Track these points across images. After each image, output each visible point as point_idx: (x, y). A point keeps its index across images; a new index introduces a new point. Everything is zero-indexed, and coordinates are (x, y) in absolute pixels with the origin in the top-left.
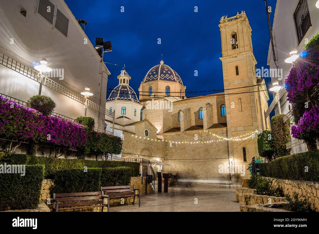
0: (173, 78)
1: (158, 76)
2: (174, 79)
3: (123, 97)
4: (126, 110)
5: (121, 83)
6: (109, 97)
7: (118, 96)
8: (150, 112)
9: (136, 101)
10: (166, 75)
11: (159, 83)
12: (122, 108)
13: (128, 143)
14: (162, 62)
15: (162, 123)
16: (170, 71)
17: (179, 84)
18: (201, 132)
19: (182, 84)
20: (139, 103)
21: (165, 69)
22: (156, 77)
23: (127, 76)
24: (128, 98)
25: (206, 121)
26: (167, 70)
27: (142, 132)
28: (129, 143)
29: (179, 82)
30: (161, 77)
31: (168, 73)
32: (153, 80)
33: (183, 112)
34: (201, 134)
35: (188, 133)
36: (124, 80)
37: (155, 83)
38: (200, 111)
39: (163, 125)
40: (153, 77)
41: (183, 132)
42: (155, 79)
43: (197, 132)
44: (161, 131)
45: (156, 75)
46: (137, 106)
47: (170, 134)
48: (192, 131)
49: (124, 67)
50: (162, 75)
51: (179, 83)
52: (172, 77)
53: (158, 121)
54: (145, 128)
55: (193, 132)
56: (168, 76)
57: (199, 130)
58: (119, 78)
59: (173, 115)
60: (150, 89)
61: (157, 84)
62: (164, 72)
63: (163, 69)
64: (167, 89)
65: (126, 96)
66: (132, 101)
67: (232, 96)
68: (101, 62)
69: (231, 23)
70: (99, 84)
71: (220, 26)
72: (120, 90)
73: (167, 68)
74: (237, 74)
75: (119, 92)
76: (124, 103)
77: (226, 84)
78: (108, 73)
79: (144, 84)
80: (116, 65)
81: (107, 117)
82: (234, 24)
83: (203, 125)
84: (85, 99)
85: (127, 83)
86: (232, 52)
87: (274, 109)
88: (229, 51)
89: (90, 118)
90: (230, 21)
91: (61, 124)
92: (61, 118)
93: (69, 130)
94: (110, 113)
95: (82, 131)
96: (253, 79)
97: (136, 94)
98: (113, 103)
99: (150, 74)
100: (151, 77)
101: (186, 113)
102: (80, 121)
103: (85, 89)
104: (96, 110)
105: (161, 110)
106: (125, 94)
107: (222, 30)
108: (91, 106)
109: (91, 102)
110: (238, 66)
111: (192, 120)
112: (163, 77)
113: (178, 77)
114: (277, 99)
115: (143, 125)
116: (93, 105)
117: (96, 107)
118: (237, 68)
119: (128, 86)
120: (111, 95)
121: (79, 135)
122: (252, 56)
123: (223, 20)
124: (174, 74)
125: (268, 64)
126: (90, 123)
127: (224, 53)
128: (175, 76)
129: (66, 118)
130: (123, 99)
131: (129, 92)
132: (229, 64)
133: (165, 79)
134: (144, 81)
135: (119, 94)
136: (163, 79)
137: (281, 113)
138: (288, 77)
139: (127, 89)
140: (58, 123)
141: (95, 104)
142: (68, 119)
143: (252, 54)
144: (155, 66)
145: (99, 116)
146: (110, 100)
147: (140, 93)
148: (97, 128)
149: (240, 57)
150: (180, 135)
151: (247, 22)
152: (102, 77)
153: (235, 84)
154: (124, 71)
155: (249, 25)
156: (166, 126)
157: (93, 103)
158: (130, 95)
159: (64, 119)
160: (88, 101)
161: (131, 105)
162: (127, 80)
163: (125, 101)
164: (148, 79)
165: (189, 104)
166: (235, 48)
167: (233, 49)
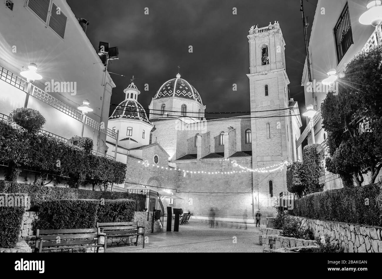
0: (190, 96)
1: (173, 92)
2: (192, 97)
3: (130, 115)
4: (132, 131)
5: (128, 98)
6: (113, 114)
7: (123, 114)
8: (162, 134)
9: (145, 120)
10: (183, 92)
11: (174, 100)
12: (128, 128)
13: (133, 170)
14: (178, 76)
15: (176, 149)
16: (188, 87)
18: (221, 160)
19: (201, 103)
20: (148, 123)
21: (182, 84)
23: (135, 90)
25: (228, 148)
26: (184, 85)
27: (151, 158)
28: (134, 171)
29: (198, 100)
30: (177, 93)
31: (185, 89)
32: (167, 96)
33: (201, 136)
34: (221, 163)
35: (206, 161)
36: (132, 94)
37: (170, 100)
38: (221, 136)
39: (177, 150)
41: (200, 160)
42: (169, 95)
43: (217, 161)
44: (173, 157)
45: (171, 91)
46: (146, 126)
47: (184, 162)
48: (211, 159)
49: (132, 79)
51: (198, 102)
52: (190, 94)
53: (171, 146)
54: (155, 154)
57: (219, 159)
58: (126, 92)
60: (163, 107)
61: (172, 102)
62: (181, 87)
63: (179, 84)
64: (183, 108)
66: (140, 121)
67: (259, 120)
68: (105, 71)
69: (262, 34)
70: (101, 97)
71: (249, 37)
72: (126, 107)
73: (184, 83)
74: (267, 94)
75: (125, 109)
76: (130, 122)
77: (252, 105)
78: (113, 85)
79: (156, 100)
80: (122, 76)
81: (108, 139)
82: (265, 36)
83: (224, 153)
84: (83, 115)
85: (135, 99)
86: (261, 68)
87: (307, 137)
88: (258, 67)
89: (88, 139)
90: (260, 32)
91: (51, 145)
92: (51, 137)
93: (61, 152)
94: (113, 133)
95: (77, 154)
96: (284, 101)
97: (145, 112)
98: (117, 122)
99: (164, 89)
100: (165, 93)
101: (205, 137)
102: (75, 142)
103: (84, 103)
104: (95, 129)
105: (174, 132)
106: (132, 112)
107: (252, 42)
108: (89, 124)
109: (90, 120)
110: (267, 85)
111: (211, 145)
112: (179, 93)
113: (196, 94)
114: (310, 126)
115: (152, 149)
116: (92, 123)
117: (96, 125)
118: (266, 87)
119: (136, 102)
120: (115, 112)
121: (73, 159)
122: (284, 74)
123: (253, 31)
124: (192, 90)
125: (302, 85)
126: (88, 145)
127: (252, 69)
128: (193, 92)
129: (57, 137)
130: (130, 117)
131: (138, 110)
132: (258, 82)
133: (181, 96)
134: (156, 97)
135: (124, 112)
136: (179, 95)
137: (314, 143)
138: (325, 100)
139: (135, 105)
140: (47, 144)
141: (94, 122)
142: (60, 138)
143: (285, 71)
144: (170, 80)
145: (99, 137)
146: (114, 118)
147: (150, 111)
148: (95, 151)
149: (270, 75)
150: (196, 163)
151: (281, 35)
152: (105, 89)
153: (263, 105)
154: (133, 84)
155: (282, 38)
156: (180, 151)
157: (92, 121)
158: (138, 113)
159: (54, 139)
160: (86, 117)
161: (139, 125)
162: (135, 95)
163: (131, 120)
164: (161, 95)
165: (209, 127)
166: (265, 64)
167: (263, 65)
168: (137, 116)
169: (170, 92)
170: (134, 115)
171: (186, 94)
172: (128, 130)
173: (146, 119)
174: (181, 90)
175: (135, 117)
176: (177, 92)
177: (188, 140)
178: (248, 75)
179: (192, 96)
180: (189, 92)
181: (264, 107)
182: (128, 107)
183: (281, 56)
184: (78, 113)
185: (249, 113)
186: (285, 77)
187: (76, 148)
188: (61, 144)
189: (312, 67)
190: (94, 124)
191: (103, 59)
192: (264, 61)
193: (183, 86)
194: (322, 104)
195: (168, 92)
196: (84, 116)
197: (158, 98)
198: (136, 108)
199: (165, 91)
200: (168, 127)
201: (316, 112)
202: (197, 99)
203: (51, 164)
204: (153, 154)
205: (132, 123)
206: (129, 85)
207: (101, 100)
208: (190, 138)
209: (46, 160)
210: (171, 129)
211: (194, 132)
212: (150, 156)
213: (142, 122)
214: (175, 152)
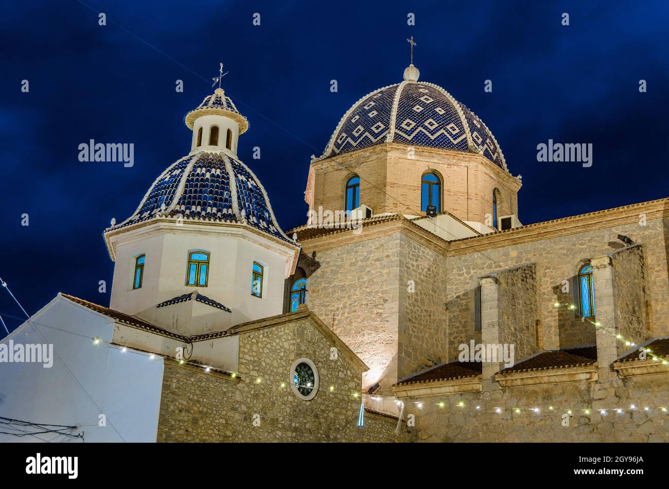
0: (455, 137)
1: (387, 128)
2: (465, 141)
3: (199, 204)
4: (208, 268)
5: (199, 144)
6: (140, 207)
7: (176, 200)
8: (342, 284)
9: (263, 224)
10: (426, 124)
11: (392, 156)
12: (190, 254)
13: (195, 421)
14: (412, 74)
15: (396, 337)
16: (446, 105)
17: (488, 162)
18: (583, 377)
19: (500, 166)
20: (277, 234)
21: (422, 99)
22: (376, 131)
23: (227, 115)
24: (225, 211)
25: (613, 323)
26: (431, 100)
27: (281, 370)
28: (201, 423)
29: (487, 154)
30: (401, 129)
31: (435, 115)
32: (365, 143)
33: (497, 281)
34: (583, 387)
35: (519, 382)
36: (215, 131)
37: (375, 157)
38: (584, 282)
39: (400, 344)
40: (367, 134)
41: (493, 379)
42: (374, 141)
43: (565, 378)
44: (387, 375)
45: (379, 124)
46: (268, 247)
47: (429, 391)
48: (539, 374)
49: (218, 75)
50: (405, 122)
51: (485, 160)
52: (454, 133)
53: (376, 329)
54: (299, 355)
55: (546, 379)
56: (432, 128)
57: (573, 370)
58: (192, 123)
59: (451, 302)
60: (351, 187)
61: (383, 163)
62: (418, 109)
63: (409, 99)
64: (430, 184)
65: (216, 199)
66: (239, 223)
72: (188, 175)
73: (432, 94)
75: (182, 185)
76: (200, 232)
79: (326, 164)
83: (595, 348)
85: (228, 148)
98: (148, 233)
99: (353, 121)
100: (357, 135)
101: (513, 285)
105: (389, 274)
106: (212, 193)
111: (543, 321)
112: (409, 129)
113: (480, 131)
115: (286, 337)
119: (232, 159)
120: (148, 199)
124: (463, 118)
128: (466, 125)
130: (198, 213)
131: (234, 186)
133: (420, 140)
134: (327, 154)
135: (179, 194)
136: (410, 138)
139: (224, 168)
144: (379, 90)
146: (140, 220)
150: (478, 392)
154: (220, 92)
156: (415, 350)
158: (235, 197)
161: (234, 241)
162: (229, 132)
163: (203, 224)
164: (343, 142)
165: (529, 246)
168: (230, 207)
169: (377, 128)
170: (215, 205)
171: (437, 130)
172: (190, 261)
173: (270, 222)
174: (420, 119)
175: (219, 210)
176: (403, 125)
177: (447, 306)
179: (463, 137)
180: (452, 125)
182: (193, 175)
193: (428, 102)
195: (368, 129)
198: (228, 179)
199: (360, 127)
200: (365, 254)
202: (483, 148)
204: (292, 356)
205: (207, 233)
206: (206, 99)
208: (458, 297)
210: (377, 260)
211: (472, 272)
212: (275, 364)
213: (245, 227)
214: (394, 350)
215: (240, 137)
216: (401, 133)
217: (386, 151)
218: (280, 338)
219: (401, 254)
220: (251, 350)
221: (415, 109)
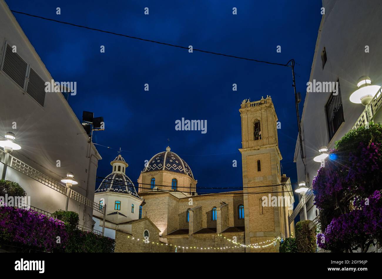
0: (181, 170)
1: (163, 165)
2: (183, 171)
3: (117, 188)
4: (120, 205)
5: (115, 170)
6: (99, 187)
7: (111, 187)
8: (152, 208)
9: (134, 194)
10: (173, 165)
11: (164, 174)
12: (115, 201)
13: (122, 246)
14: (168, 149)
15: (167, 223)
16: (179, 160)
17: (189, 177)
18: (213, 236)
19: (192, 177)
20: (137, 197)
21: (172, 158)
22: (160, 166)
23: (123, 163)
24: (124, 190)
25: (221, 224)
27: (141, 232)
28: (124, 246)
29: (189, 175)
30: (167, 166)
31: (176, 163)
32: (157, 170)
33: (193, 211)
34: (213, 238)
35: (198, 236)
36: (119, 167)
37: (159, 174)
38: (214, 211)
39: (168, 225)
40: (157, 167)
41: (192, 235)
42: (159, 169)
43: (209, 236)
44: (164, 232)
45: (160, 164)
46: (135, 200)
47: (175, 237)
48: (203, 235)
49: (119, 151)
50: (168, 164)
51: (189, 176)
52: (181, 168)
53: (161, 221)
54: (145, 229)
55: (204, 236)
56: (175, 167)
57: (211, 234)
58: (112, 164)
59: (180, 214)
60: (152, 181)
61: (162, 176)
62: (171, 161)
63: (169, 157)
64: (174, 182)
65: (122, 187)
66: (129, 194)
67: (252, 195)
68: (89, 142)
69: (254, 108)
70: (86, 170)
71: (241, 111)
72: (114, 180)
73: (175, 156)
74: (259, 169)
75: (112, 182)
76: (118, 196)
77: (245, 181)
78: (99, 157)
79: (145, 174)
80: (108, 147)
81: (95, 213)
82: (257, 110)
83: (216, 228)
84: (67, 188)
85: (123, 172)
86: (253, 143)
87: (299, 213)
88: (250, 142)
89: (73, 213)
90: (253, 106)
91: (33, 219)
92: (33, 211)
93: (44, 226)
94: (99, 207)
95: (62, 229)
96: (277, 177)
97: (134, 186)
98: (104, 195)
99: (153, 162)
100: (154, 167)
101: (197, 212)
102: (59, 216)
103: (67, 175)
104: (81, 203)
105: (165, 207)
106: (120, 185)
107: (244, 116)
108: (74, 198)
109: (75, 193)
110: (260, 161)
111: (203, 221)
112: (169, 166)
113: (187, 168)
114: (303, 203)
115: (142, 224)
116: (77, 197)
117: (81, 199)
118: (259, 163)
119: (124, 176)
120: (102, 185)
121: (57, 234)
122: (277, 150)
123: (245, 105)
124: (183, 164)
125: (295, 161)
126: (73, 219)
127: (244, 143)
128: (184, 166)
129: (39, 211)
130: (117, 191)
131: (126, 184)
132: (250, 157)
133: (172, 170)
134: (145, 171)
135: (111, 185)
136: (169, 169)
137: (306, 219)
138: (316, 177)
139: (123, 178)
140: (29, 218)
141: (79, 195)
142: (43, 212)
143: (277, 147)
144: (160, 153)
145: (85, 211)
146: (101, 191)
147: (139, 184)
148: (81, 226)
149: (263, 150)
150: (188, 238)
151: (273, 109)
152: (90, 162)
153: (256, 181)
154: (120, 156)
155: (274, 113)
156: (171, 226)
157: (77, 194)
158: (127, 187)
159: (36, 213)
160: (70, 190)
161: (127, 199)
162: (123, 168)
163: (119, 194)
164: (150, 168)
165: (200, 202)
166: (257, 139)
167: (255, 140)
168: (126, 189)
169: (160, 165)
170: (122, 189)
171: (176, 167)
172: (115, 204)
173: (135, 193)
174: (172, 164)
175: (123, 190)
176: (167, 165)
177: (179, 215)
178: (240, 150)
179: (183, 169)
180: (180, 166)
181: (257, 182)
182: (115, 180)
183: (273, 131)
184: (62, 186)
185: (242, 188)
186: (277, 153)
187: (60, 222)
188: (43, 219)
189: (305, 144)
190: (79, 198)
191: (88, 129)
192: (256, 136)
193: (174, 159)
194: (314, 181)
195: (157, 165)
196: (69, 189)
197: (147, 171)
198: (124, 181)
199: (155, 164)
200: (159, 201)
201: (308, 189)
202: (188, 173)
203: (34, 239)
204: (144, 229)
205: (120, 196)
206: (116, 158)
207: (86, 172)
208: (182, 213)
209: (28, 235)
210: (162, 203)
211: (185, 207)
213: (130, 196)
214: (166, 227)
215: (126, 168)
216: (166, 167)
217: (163, 173)
218: (141, 225)
219: (168, 202)
220: (134, 228)
221: (170, 161)
